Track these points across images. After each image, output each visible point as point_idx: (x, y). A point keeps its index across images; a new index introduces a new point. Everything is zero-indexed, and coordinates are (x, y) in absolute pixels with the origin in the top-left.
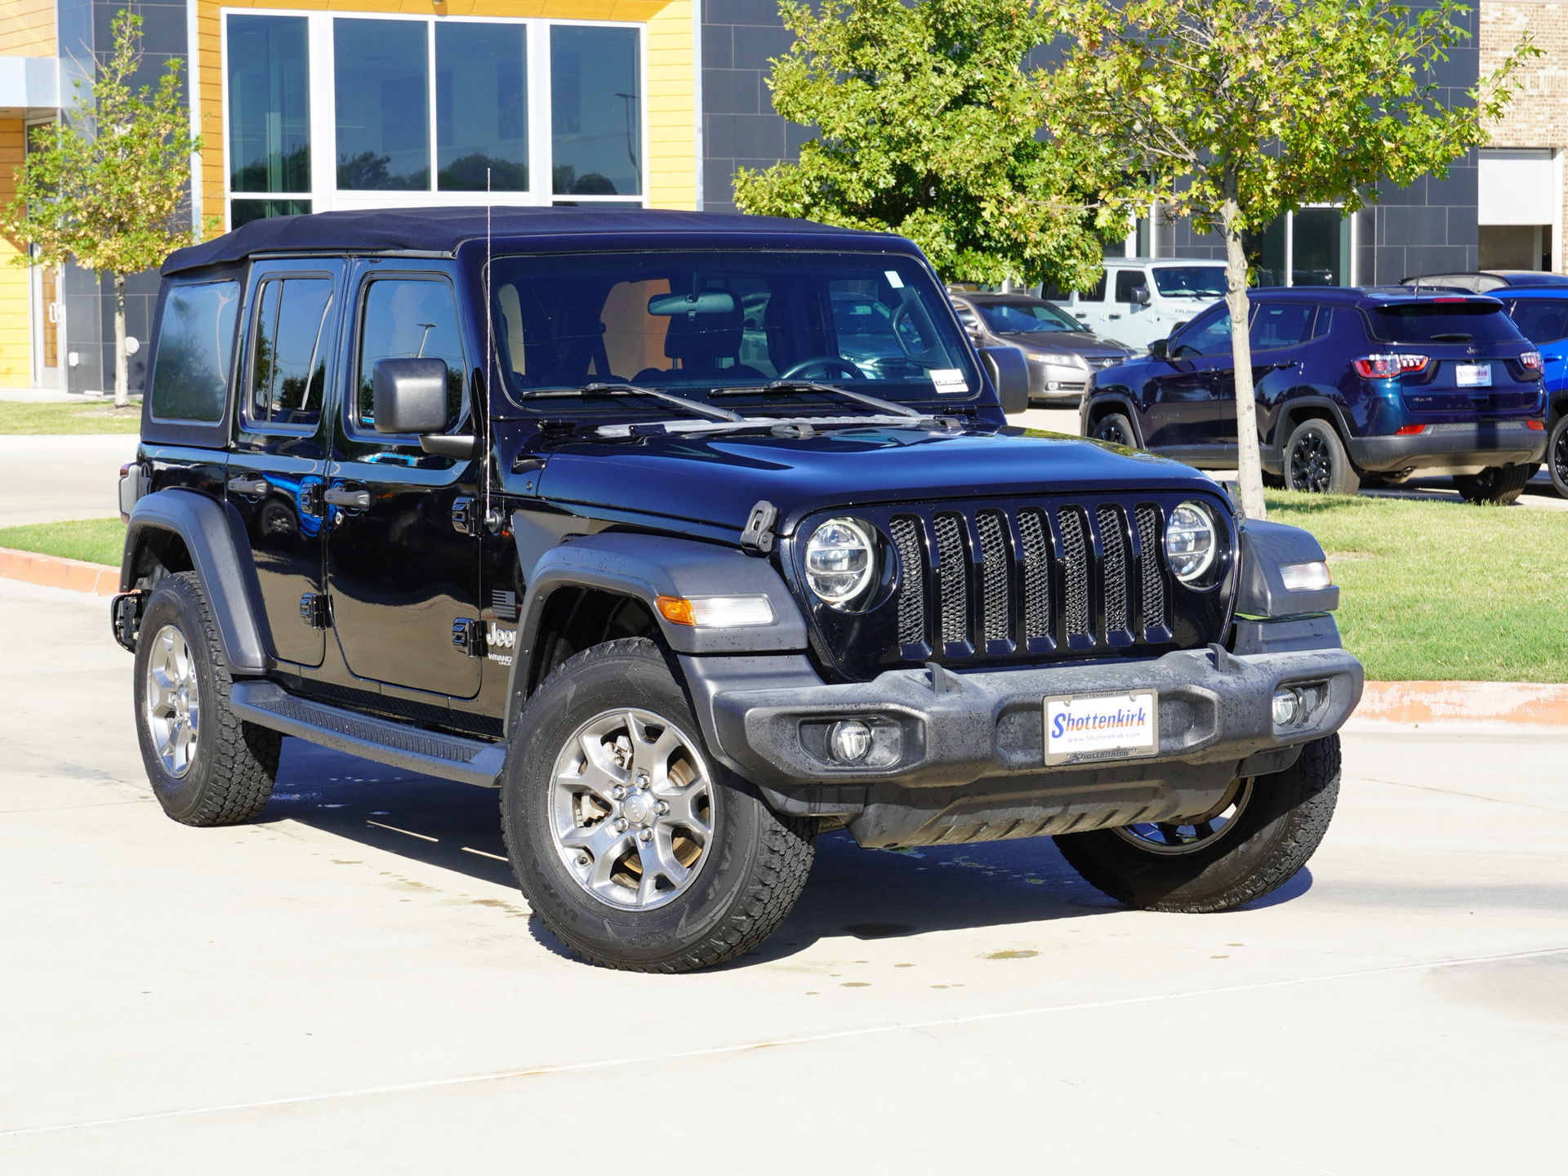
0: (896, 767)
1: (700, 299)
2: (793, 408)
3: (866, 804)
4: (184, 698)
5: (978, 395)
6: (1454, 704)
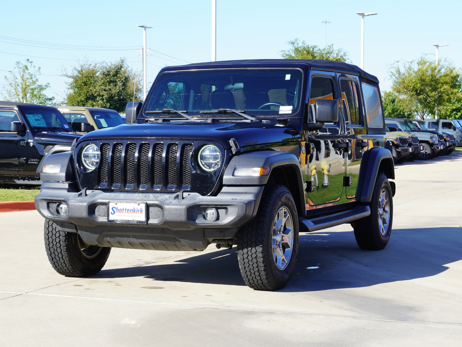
1: (235, 85)
3: (77, 230)
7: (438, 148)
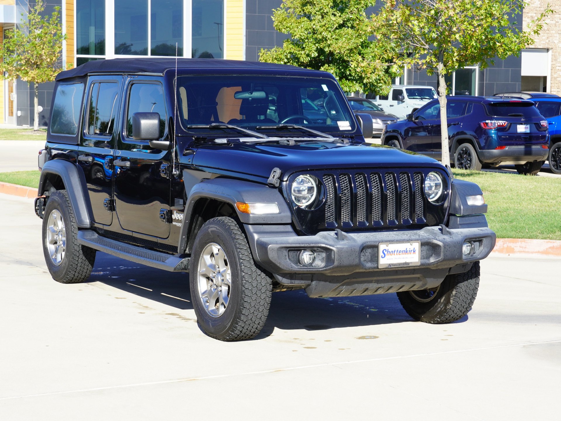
0: (323, 268)
1: (253, 93)
2: (287, 134)
3: (312, 281)
4: (60, 236)
5: (355, 131)
6: (523, 247)
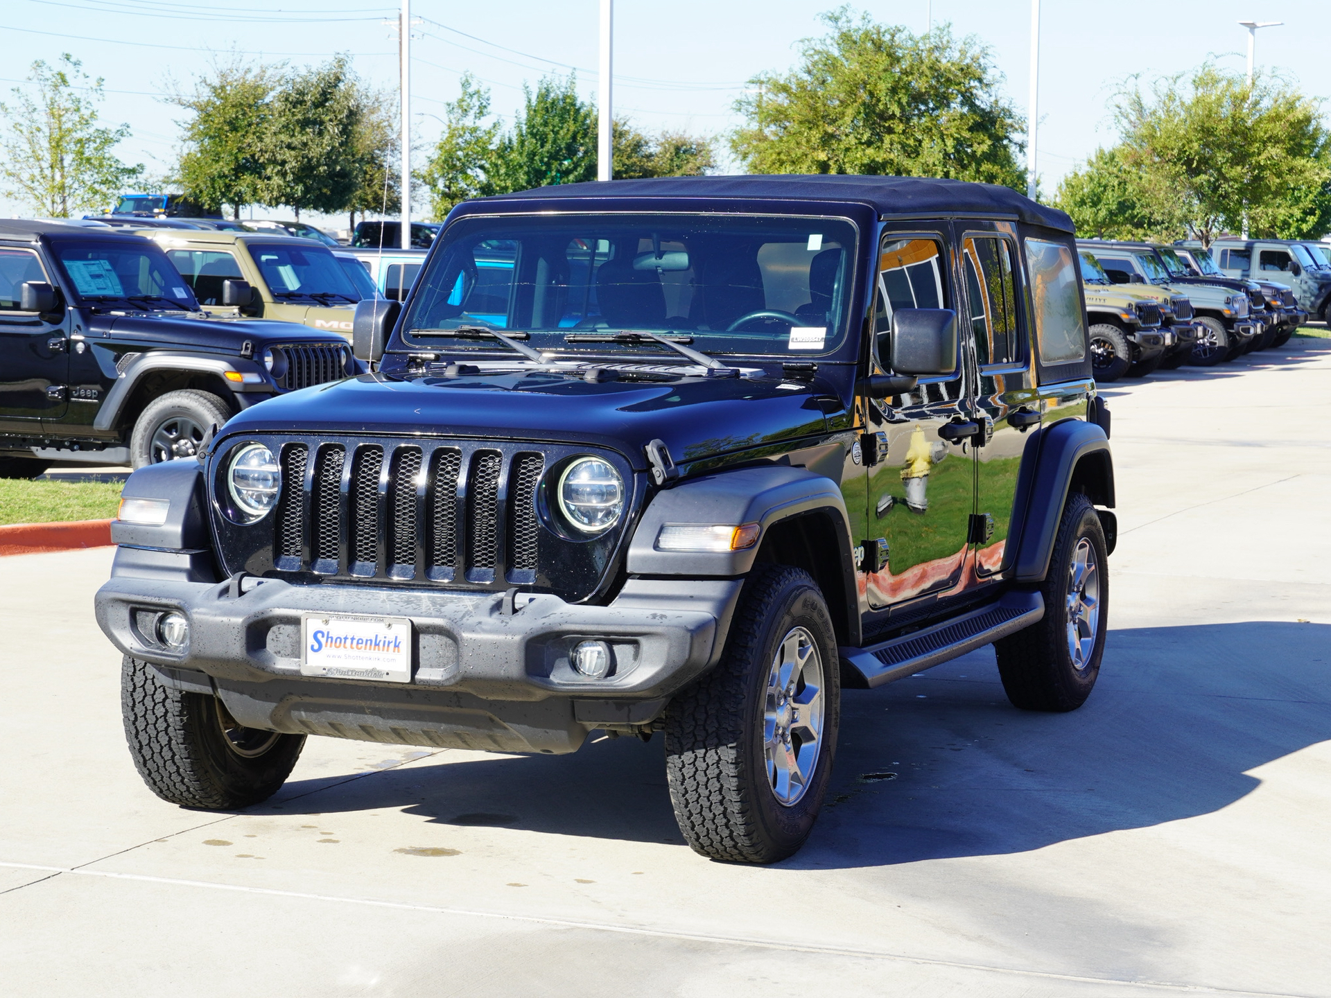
0: (183, 656)
1: (665, 257)
3: (214, 688)
5: (828, 353)
7: (1247, 330)
